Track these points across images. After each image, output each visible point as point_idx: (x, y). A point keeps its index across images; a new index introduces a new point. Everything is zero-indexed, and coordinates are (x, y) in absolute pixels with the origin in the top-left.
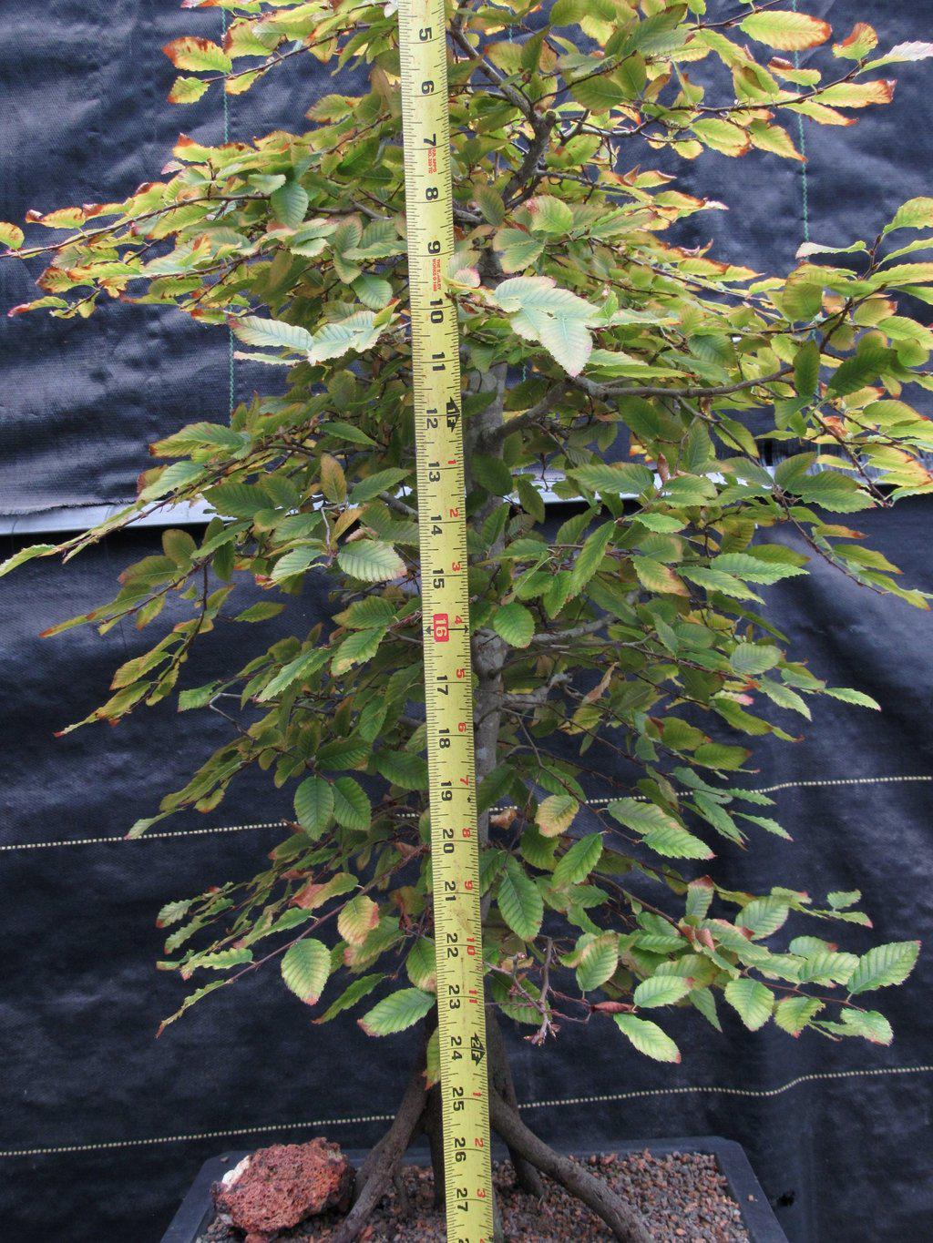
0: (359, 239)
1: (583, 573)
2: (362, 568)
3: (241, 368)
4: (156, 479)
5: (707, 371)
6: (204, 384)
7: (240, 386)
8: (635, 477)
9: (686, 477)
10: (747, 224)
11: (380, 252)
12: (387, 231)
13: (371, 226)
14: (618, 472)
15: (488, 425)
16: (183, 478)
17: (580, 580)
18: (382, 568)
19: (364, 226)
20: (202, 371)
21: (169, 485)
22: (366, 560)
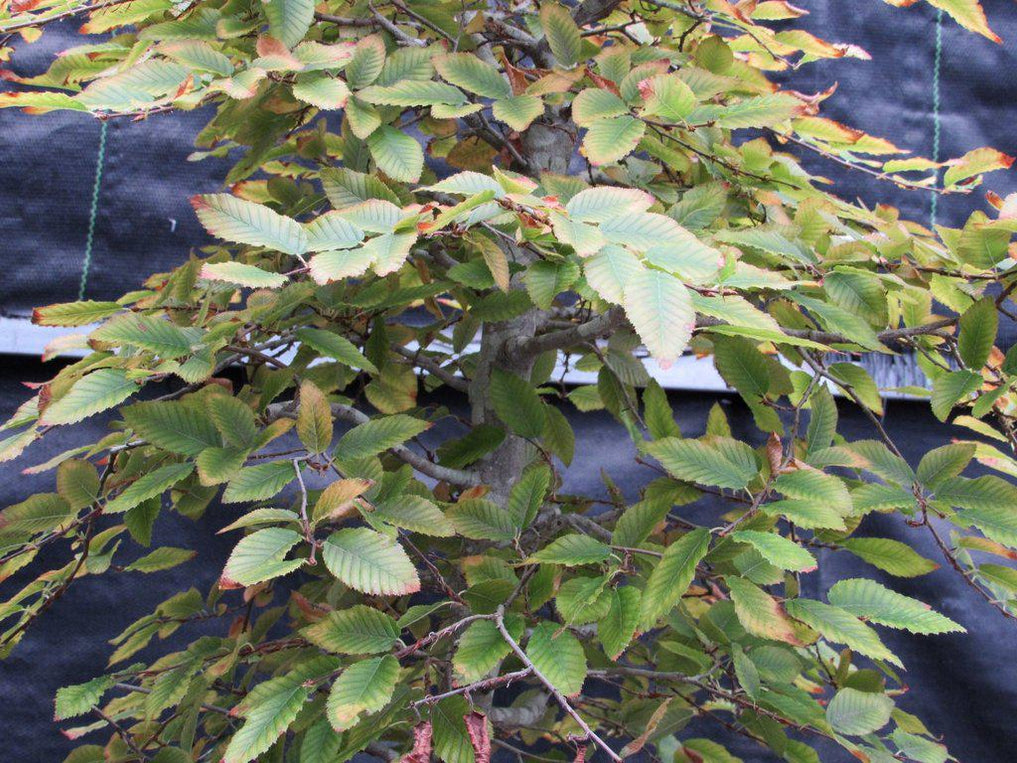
0: (378, 70)
1: (660, 599)
2: (356, 571)
3: (117, 133)
4: (65, 391)
5: (848, 327)
6: (61, 152)
7: (112, 159)
8: (735, 461)
9: (808, 472)
10: (859, 18)
11: (409, 96)
12: (419, 65)
13: (398, 53)
14: (713, 452)
15: (516, 331)
16: (104, 396)
17: (654, 608)
18: (385, 577)
19: (389, 52)
20: (59, 132)
21: (86, 405)
22: (363, 559)
